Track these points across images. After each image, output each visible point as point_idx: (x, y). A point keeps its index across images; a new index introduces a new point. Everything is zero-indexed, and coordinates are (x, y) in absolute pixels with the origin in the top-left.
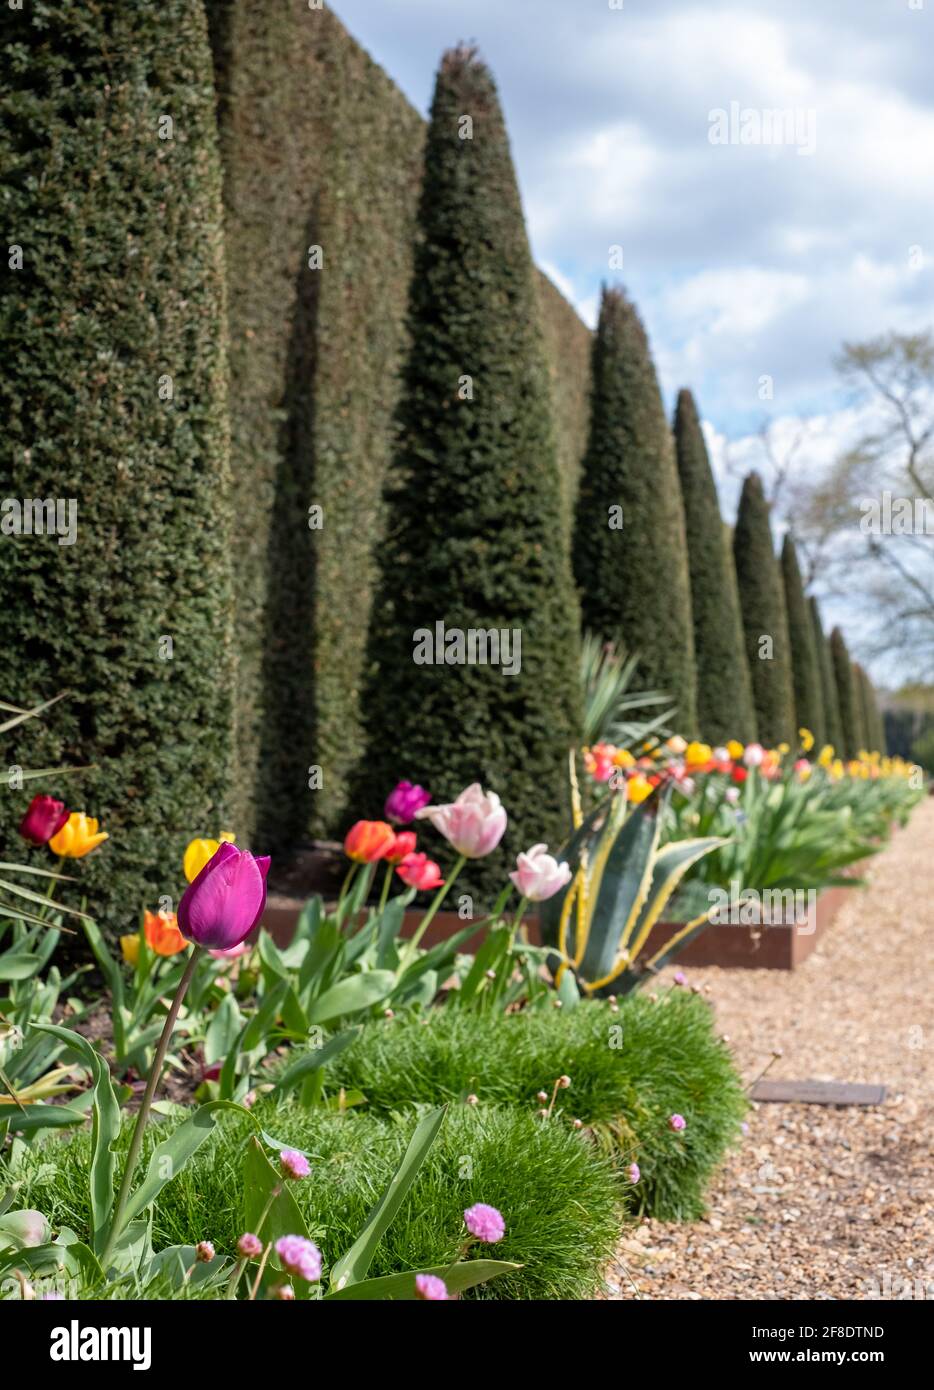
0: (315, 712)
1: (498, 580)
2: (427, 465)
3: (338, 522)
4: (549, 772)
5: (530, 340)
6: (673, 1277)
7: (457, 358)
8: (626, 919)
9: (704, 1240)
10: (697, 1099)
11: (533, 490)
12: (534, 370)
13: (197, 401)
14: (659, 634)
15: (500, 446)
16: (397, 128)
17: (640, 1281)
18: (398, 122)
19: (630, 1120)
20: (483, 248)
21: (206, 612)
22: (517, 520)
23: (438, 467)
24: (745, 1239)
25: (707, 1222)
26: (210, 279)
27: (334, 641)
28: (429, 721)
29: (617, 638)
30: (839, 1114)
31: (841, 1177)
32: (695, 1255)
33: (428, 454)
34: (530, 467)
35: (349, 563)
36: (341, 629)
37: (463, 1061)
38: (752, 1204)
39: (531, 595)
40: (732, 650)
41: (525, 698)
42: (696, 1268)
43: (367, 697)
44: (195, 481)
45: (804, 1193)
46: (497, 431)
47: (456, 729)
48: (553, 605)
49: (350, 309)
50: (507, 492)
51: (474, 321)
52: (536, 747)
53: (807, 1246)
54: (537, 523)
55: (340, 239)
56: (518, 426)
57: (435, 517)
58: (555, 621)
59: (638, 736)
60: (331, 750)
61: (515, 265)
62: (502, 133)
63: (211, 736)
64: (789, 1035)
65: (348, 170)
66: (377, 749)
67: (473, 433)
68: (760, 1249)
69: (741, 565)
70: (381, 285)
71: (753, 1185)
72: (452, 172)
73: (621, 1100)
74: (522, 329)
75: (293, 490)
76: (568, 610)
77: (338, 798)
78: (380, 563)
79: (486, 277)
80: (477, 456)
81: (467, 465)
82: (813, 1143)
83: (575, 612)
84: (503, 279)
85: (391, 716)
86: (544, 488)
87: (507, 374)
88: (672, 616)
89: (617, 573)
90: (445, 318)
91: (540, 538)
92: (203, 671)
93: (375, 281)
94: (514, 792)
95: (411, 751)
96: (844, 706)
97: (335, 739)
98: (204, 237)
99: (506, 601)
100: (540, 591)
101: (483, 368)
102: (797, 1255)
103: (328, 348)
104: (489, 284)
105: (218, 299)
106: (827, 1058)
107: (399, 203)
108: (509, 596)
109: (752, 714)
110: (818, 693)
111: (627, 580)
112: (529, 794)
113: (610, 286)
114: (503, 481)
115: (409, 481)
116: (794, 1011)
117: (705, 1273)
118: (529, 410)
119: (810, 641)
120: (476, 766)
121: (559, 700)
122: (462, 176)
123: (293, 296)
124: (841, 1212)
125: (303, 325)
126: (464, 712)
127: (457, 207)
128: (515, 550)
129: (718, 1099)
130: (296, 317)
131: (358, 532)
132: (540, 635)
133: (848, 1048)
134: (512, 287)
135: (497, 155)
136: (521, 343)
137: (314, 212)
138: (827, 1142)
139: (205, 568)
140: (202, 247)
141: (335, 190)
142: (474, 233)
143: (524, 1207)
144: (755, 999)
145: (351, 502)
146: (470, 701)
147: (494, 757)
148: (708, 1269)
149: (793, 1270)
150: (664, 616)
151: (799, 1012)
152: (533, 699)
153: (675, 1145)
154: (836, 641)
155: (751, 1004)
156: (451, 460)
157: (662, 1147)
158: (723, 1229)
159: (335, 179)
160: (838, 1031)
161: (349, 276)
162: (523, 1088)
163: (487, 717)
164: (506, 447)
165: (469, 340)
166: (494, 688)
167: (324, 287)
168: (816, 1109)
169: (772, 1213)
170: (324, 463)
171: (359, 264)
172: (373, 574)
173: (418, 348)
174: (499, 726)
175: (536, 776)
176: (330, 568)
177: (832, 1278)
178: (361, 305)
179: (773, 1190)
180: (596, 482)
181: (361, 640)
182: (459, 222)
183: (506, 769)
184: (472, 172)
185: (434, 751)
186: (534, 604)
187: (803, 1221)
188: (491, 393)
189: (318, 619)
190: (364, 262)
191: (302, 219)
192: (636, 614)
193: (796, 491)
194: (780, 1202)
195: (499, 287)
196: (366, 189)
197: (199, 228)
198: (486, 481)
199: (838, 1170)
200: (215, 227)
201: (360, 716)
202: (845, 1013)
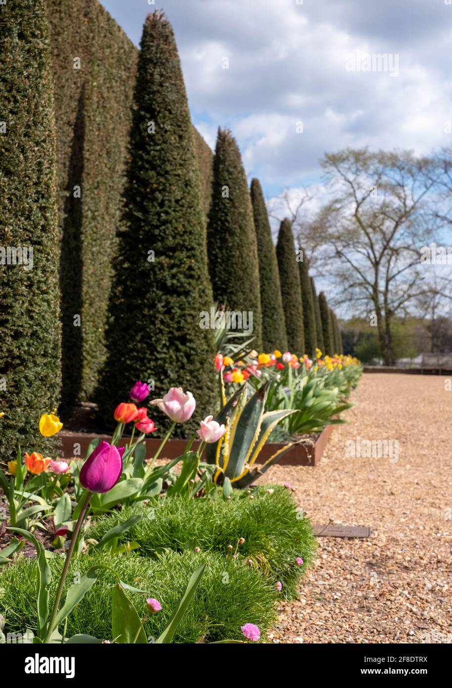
0: (81, 339)
1: (173, 276)
2: (139, 219)
3: (93, 246)
4: (198, 370)
5: (189, 159)
6: (288, 630)
7: (153, 168)
8: (248, 449)
9: (299, 610)
10: (295, 543)
11: (191, 233)
12: (191, 174)
13: (43, 197)
14: (245, 300)
15: (174, 211)
16: (122, 51)
17: (274, 632)
18: (123, 48)
19: (265, 554)
20: (167, 113)
21: (48, 301)
22: (182, 247)
23: (144, 221)
24: (318, 609)
25: (299, 600)
26: (49, 136)
27: (90, 305)
28: (139, 345)
29: (226, 302)
30: (351, 542)
31: (356, 575)
32: (297, 618)
33: (139, 214)
34: (189, 222)
35: (98, 266)
36: (94, 299)
37: (184, 526)
38: (318, 590)
39: (189, 284)
40: (276, 306)
41: (186, 334)
42: (298, 625)
43: (107, 333)
44: (42, 237)
45: (341, 583)
46: (173, 204)
47: (153, 349)
48: (200, 289)
49: (99, 141)
50: (178, 234)
51: (162, 149)
52: (192, 358)
53: (347, 612)
54: (193, 249)
55: (95, 107)
56: (183, 201)
57: (143, 245)
58: (201, 297)
59: (236, 351)
60: (89, 358)
61: (183, 122)
62: (176, 56)
63: (50, 362)
64: (317, 499)
65: (99, 72)
66: (113, 359)
67: (162, 205)
68: (326, 614)
69: (280, 263)
70: (114, 129)
71: (316, 580)
72: (152, 75)
73: (261, 545)
74: (186, 153)
75: (72, 231)
76: (207, 291)
77: (93, 381)
78: (115, 267)
79: (168, 128)
80: (163, 216)
81: (158, 220)
82: (340, 557)
83: (210, 292)
84: (176, 128)
85: (120, 343)
86: (196, 232)
87: (178, 175)
88: (251, 291)
89: (224, 270)
90: (148, 147)
91: (194, 256)
92: (46, 331)
93: (111, 127)
94: (181, 379)
95: (130, 360)
96: (325, 330)
97: (91, 352)
98: (46, 115)
99: (178, 287)
100: (193, 282)
101: (167, 172)
102: (344, 617)
103: (88, 160)
104: (170, 131)
105: (53, 146)
106: (337, 511)
107: (123, 88)
108: (179, 285)
109: (286, 337)
110: (315, 325)
111: (230, 273)
112: (188, 381)
113: (222, 129)
114: (176, 228)
115: (130, 227)
116: (317, 487)
117: (304, 627)
118: (189, 193)
119: (311, 300)
120: (162, 367)
121: (202, 335)
122: (157, 77)
123: (72, 135)
124: (360, 594)
125: (77, 149)
126: (156, 341)
127: (154, 93)
128: (181, 262)
129: (305, 543)
130: (74, 145)
131: (102, 250)
132: (194, 303)
133: (345, 506)
134: (181, 133)
135: (174, 67)
136: (185, 160)
137: (82, 93)
138: (346, 557)
139: (47, 279)
140: (45, 120)
141: (93, 82)
142: (161, 105)
143: (234, 608)
144: (299, 481)
145: (99, 236)
146: (159, 336)
147: (171, 363)
148: (304, 625)
149: (344, 625)
150: (248, 291)
151: (320, 487)
152: (190, 335)
153: (286, 565)
154: (322, 299)
155: (297, 483)
156: (150, 218)
157: (280, 567)
158: (307, 604)
159: (92, 76)
160: (340, 497)
161: (99, 124)
162: (215, 539)
163: (168, 344)
164: (177, 211)
165: (160, 159)
166: (171, 329)
167: (87, 130)
168: (339, 540)
169: (328, 595)
170: (86, 217)
171: (103, 119)
172: (111, 272)
173: (134, 162)
174: (174, 348)
175: (191, 372)
176: (89, 268)
177: (362, 629)
178: (104, 139)
179: (327, 583)
180: (215, 225)
181: (104, 305)
182: (155, 100)
183: (177, 369)
184: (162, 75)
185: (142, 360)
186: (191, 288)
187: (343, 599)
188: (170, 185)
189: (83, 294)
190: (106, 117)
191: (77, 96)
192: (234, 290)
193: (301, 225)
194: (330, 589)
195: (175, 133)
196: (108, 81)
197: (44, 110)
198: (168, 229)
199: (355, 572)
200: (51, 110)
201: (104, 342)
202: (342, 488)
